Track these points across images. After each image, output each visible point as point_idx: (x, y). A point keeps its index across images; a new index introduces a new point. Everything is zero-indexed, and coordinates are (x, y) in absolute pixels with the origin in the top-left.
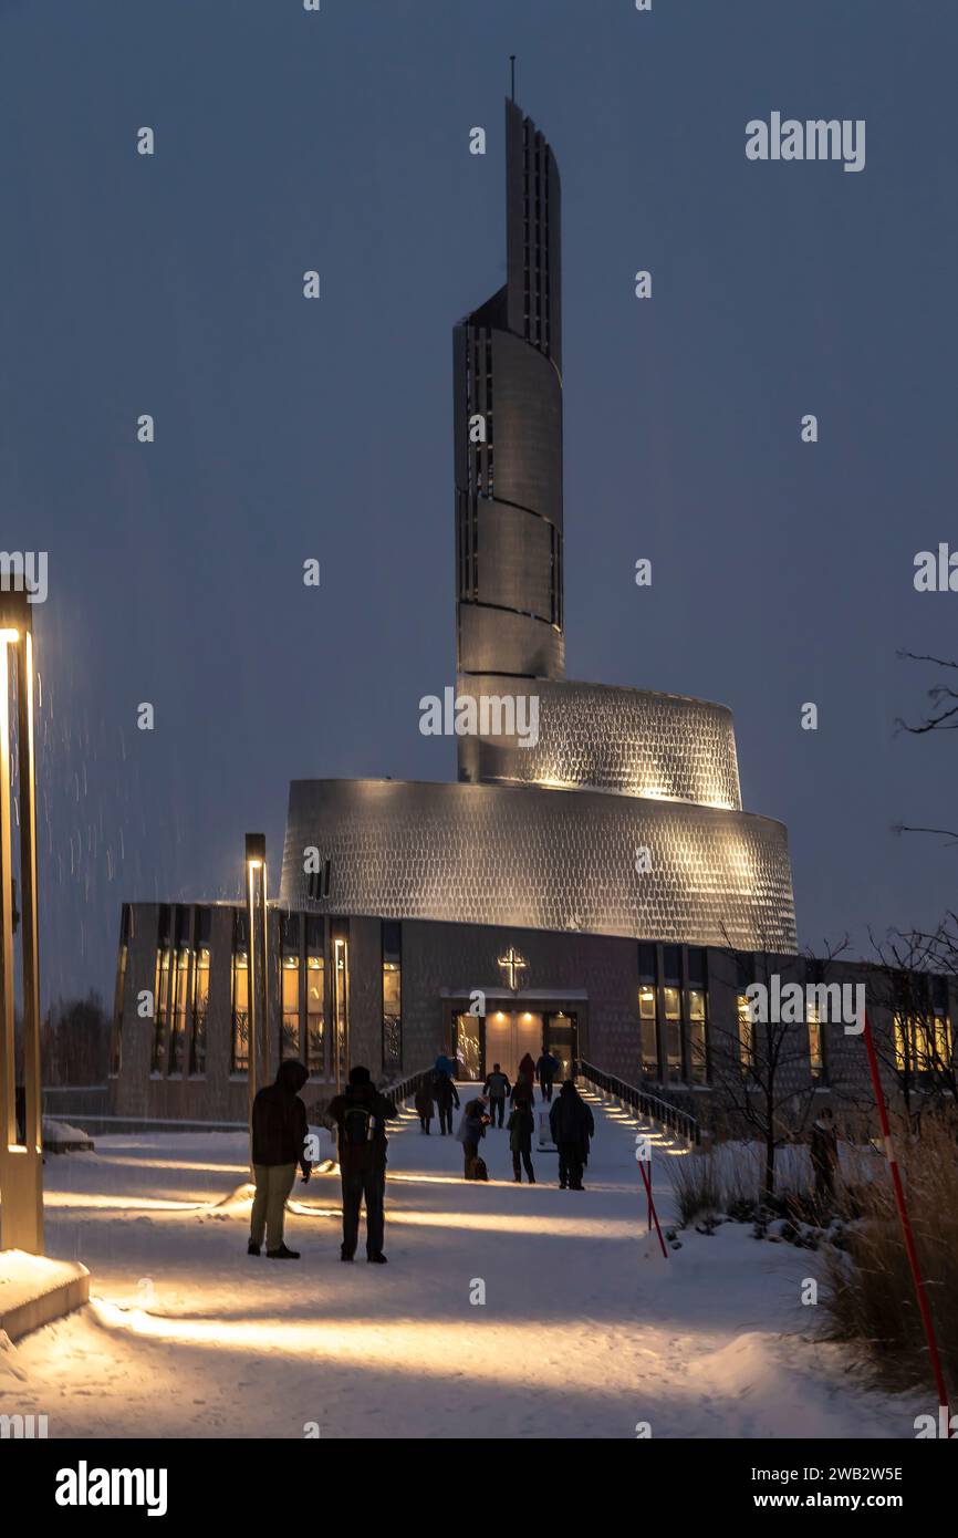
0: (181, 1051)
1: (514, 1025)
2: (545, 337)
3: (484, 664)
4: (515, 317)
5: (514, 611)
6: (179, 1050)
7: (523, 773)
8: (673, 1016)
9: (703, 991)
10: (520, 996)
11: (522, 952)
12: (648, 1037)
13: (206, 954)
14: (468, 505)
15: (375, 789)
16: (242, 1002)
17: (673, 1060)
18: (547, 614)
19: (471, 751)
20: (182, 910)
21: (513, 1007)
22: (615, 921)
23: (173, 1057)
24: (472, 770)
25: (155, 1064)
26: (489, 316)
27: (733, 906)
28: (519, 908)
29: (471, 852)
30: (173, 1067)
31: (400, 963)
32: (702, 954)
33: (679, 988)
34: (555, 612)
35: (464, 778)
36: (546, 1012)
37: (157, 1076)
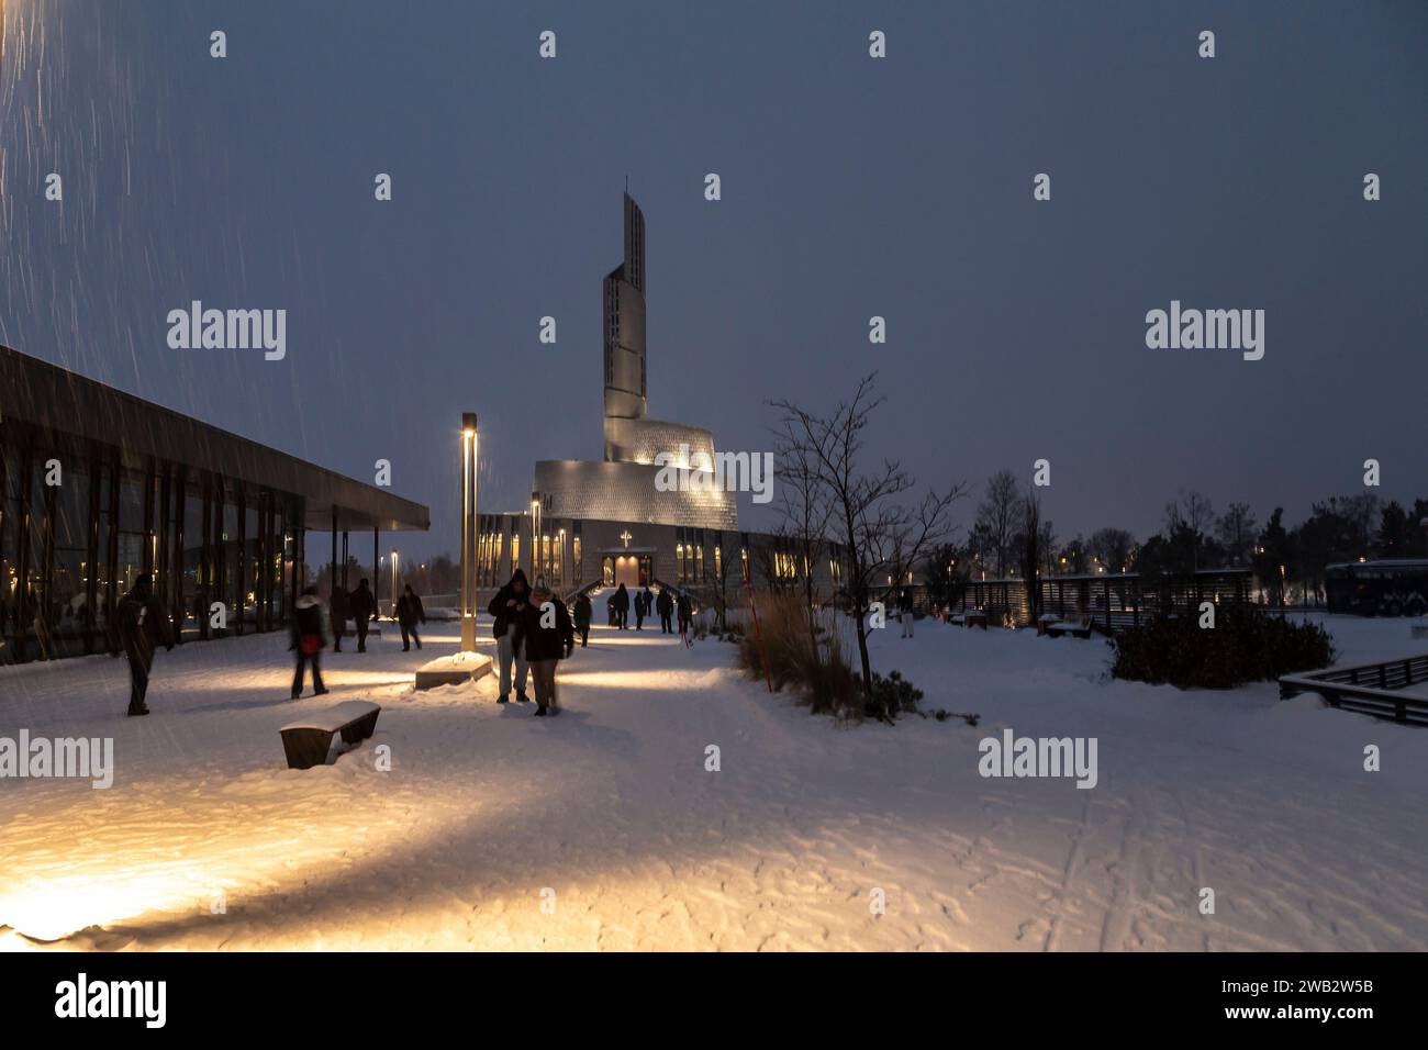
0: (490, 578)
1: (627, 563)
2: (639, 283)
3: (615, 412)
4: (628, 276)
5: (626, 392)
6: (488, 578)
7: (631, 457)
8: (690, 557)
9: (702, 546)
10: (630, 550)
11: (630, 532)
12: (681, 566)
13: (500, 535)
14: (609, 349)
15: (570, 464)
16: (516, 555)
17: (690, 575)
18: (640, 393)
19: (609, 449)
20: (491, 517)
21: (627, 555)
22: (667, 518)
23: (486, 580)
24: (610, 456)
25: (478, 583)
26: (617, 275)
27: (713, 511)
28: (628, 514)
29: (609, 490)
30: (486, 585)
31: (580, 538)
32: (701, 531)
33: (692, 546)
34: (643, 392)
35: (607, 460)
36: (639, 557)
37: (479, 589)
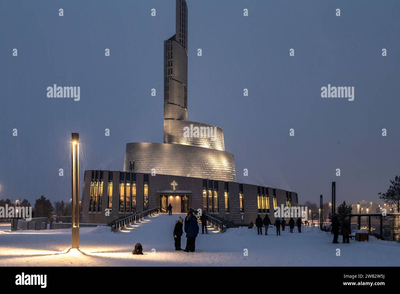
0: (96, 206)
1: (174, 199)
2: (184, 43)
3: (169, 117)
4: (178, 38)
5: (176, 105)
6: (95, 206)
7: (178, 142)
8: (210, 197)
9: (217, 191)
10: (176, 192)
11: (177, 181)
12: (205, 202)
13: (102, 182)
14: (167, 81)
15: (145, 145)
16: (111, 194)
17: (210, 207)
18: (184, 106)
19: (166, 137)
20: (97, 171)
21: (174, 195)
22: (197, 174)
23: (94, 208)
24: (166, 141)
25: (90, 210)
26: (173, 39)
27: (223, 172)
28: (177, 172)
29: (166, 159)
30: (94, 210)
31: (148, 184)
32: (217, 182)
33: (212, 190)
36: (182, 196)
37: (90, 212)
